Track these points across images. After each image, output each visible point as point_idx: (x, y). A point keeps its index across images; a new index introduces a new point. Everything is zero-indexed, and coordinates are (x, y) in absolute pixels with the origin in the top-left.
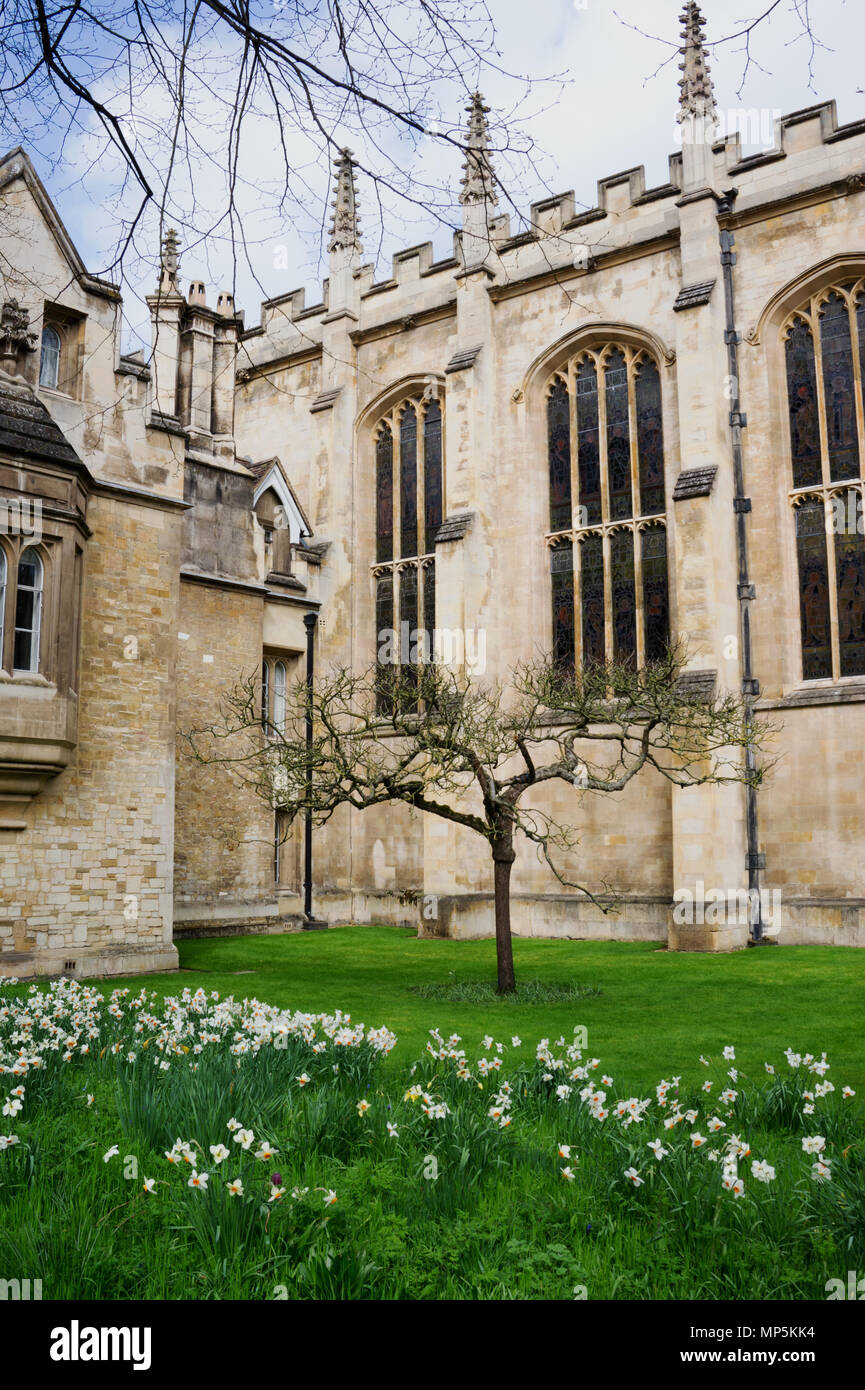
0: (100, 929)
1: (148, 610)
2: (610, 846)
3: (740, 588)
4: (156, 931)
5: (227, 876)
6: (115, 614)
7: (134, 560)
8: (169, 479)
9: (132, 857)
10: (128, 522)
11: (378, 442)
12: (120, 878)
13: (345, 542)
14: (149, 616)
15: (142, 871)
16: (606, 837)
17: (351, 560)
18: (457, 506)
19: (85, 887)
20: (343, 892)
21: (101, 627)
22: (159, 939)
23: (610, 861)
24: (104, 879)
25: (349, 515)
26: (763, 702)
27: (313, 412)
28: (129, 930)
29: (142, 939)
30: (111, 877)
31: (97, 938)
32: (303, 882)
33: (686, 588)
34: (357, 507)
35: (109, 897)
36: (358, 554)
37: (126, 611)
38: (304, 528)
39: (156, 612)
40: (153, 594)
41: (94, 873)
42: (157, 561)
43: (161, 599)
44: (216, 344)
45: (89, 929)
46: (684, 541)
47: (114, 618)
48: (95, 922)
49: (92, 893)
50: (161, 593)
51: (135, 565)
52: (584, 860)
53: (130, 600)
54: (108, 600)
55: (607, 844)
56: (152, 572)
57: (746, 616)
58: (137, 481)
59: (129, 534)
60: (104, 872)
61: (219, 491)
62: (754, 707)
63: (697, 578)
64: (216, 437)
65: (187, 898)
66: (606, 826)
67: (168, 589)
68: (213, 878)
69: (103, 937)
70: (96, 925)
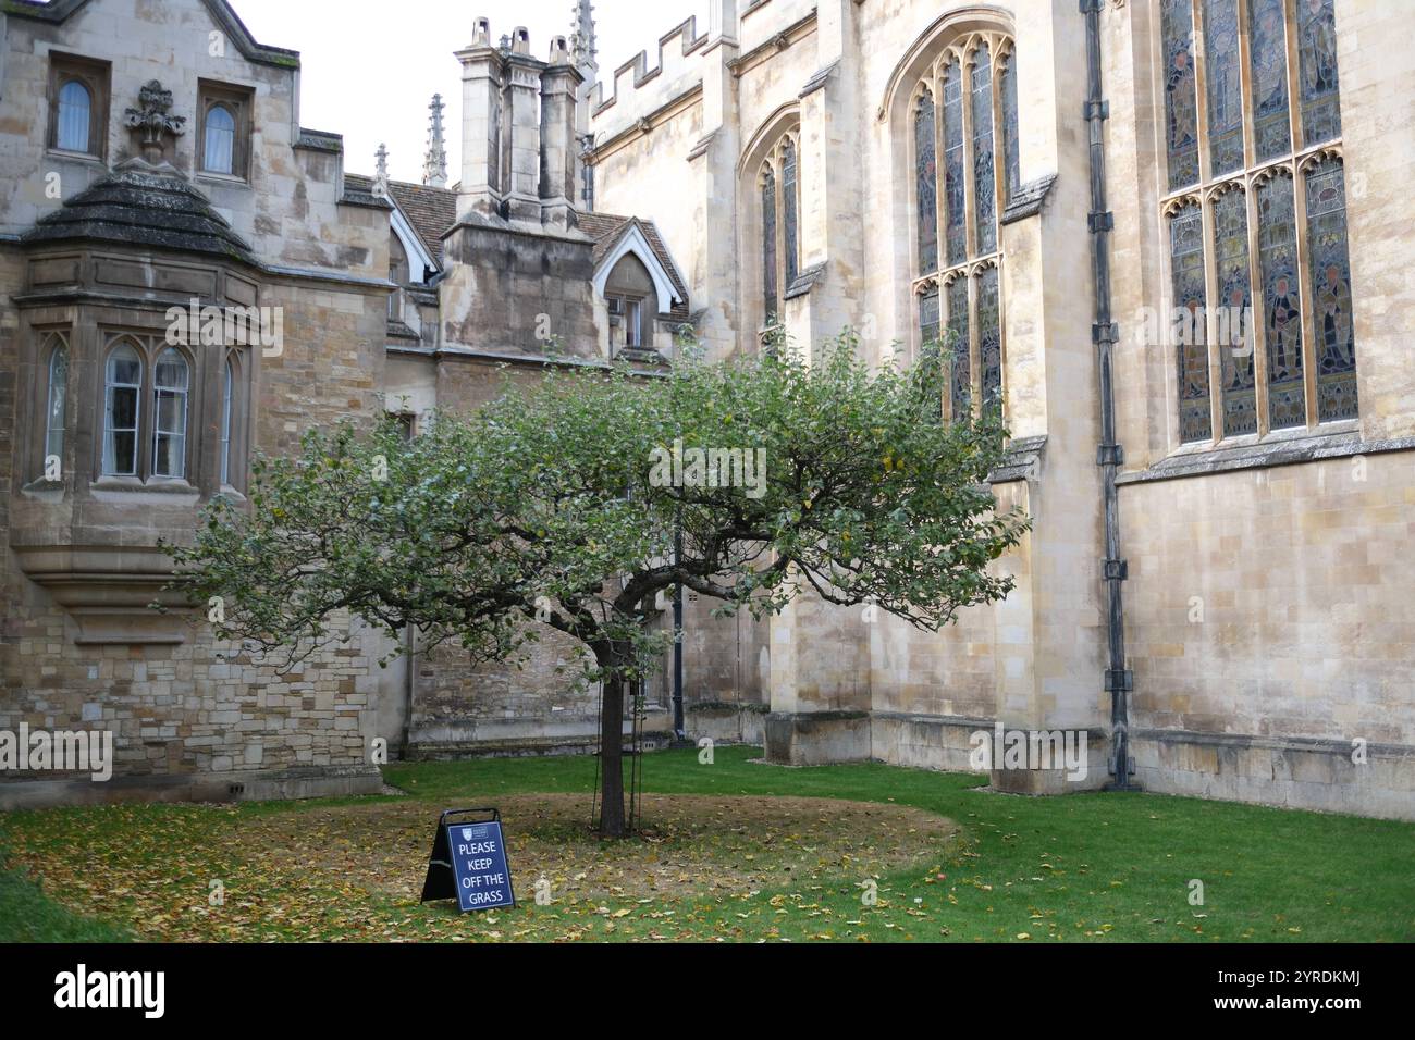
0: (280, 750)
1: (343, 403)
2: (973, 657)
3: (1096, 330)
4: (353, 753)
5: (562, 689)
6: (300, 410)
7: (324, 351)
8: (369, 259)
9: (322, 671)
10: (315, 310)
11: (765, 186)
12: (307, 694)
13: (726, 308)
14: (345, 409)
15: (337, 686)
16: (970, 646)
17: (734, 326)
18: (811, 254)
19: (261, 704)
20: (728, 706)
21: (281, 425)
22: (358, 761)
23: (974, 675)
24: (285, 695)
25: (731, 275)
26: (1127, 474)
27: (690, 160)
28: (317, 751)
29: (335, 761)
30: (295, 693)
31: (275, 760)
32: (672, 696)
33: (1015, 334)
34: (742, 265)
35: (292, 714)
36: (744, 320)
37: (314, 406)
38: (676, 294)
39: (354, 404)
40: (351, 385)
41: (270, 689)
42: (354, 350)
43: (361, 390)
44: (544, 96)
45: (265, 750)
46: (1013, 276)
47: (299, 415)
48: (271, 743)
49: (270, 711)
50: (360, 384)
51: (325, 356)
52: (948, 673)
53: (319, 393)
54: (289, 395)
55: (970, 654)
56: (349, 362)
57: (1106, 365)
58: (326, 264)
59: (317, 323)
60: (285, 688)
61: (545, 262)
62: (1118, 481)
63: (1026, 321)
64: (546, 202)
65: (509, 714)
66: (969, 632)
67: (369, 379)
68: (544, 691)
69: (283, 759)
70: (274, 745)
